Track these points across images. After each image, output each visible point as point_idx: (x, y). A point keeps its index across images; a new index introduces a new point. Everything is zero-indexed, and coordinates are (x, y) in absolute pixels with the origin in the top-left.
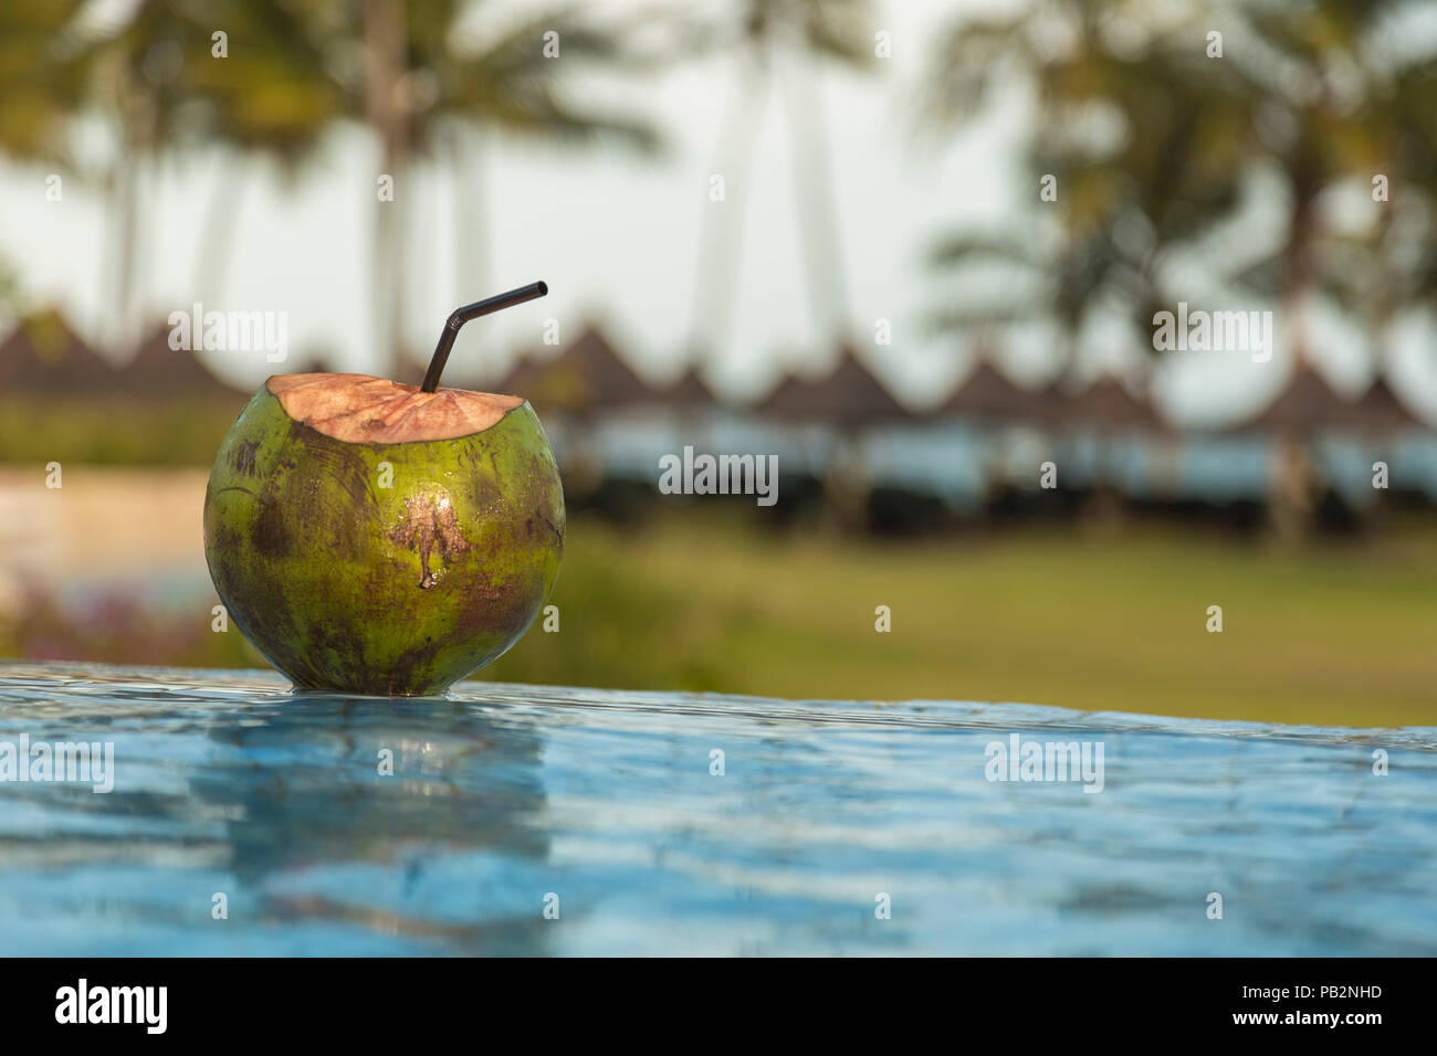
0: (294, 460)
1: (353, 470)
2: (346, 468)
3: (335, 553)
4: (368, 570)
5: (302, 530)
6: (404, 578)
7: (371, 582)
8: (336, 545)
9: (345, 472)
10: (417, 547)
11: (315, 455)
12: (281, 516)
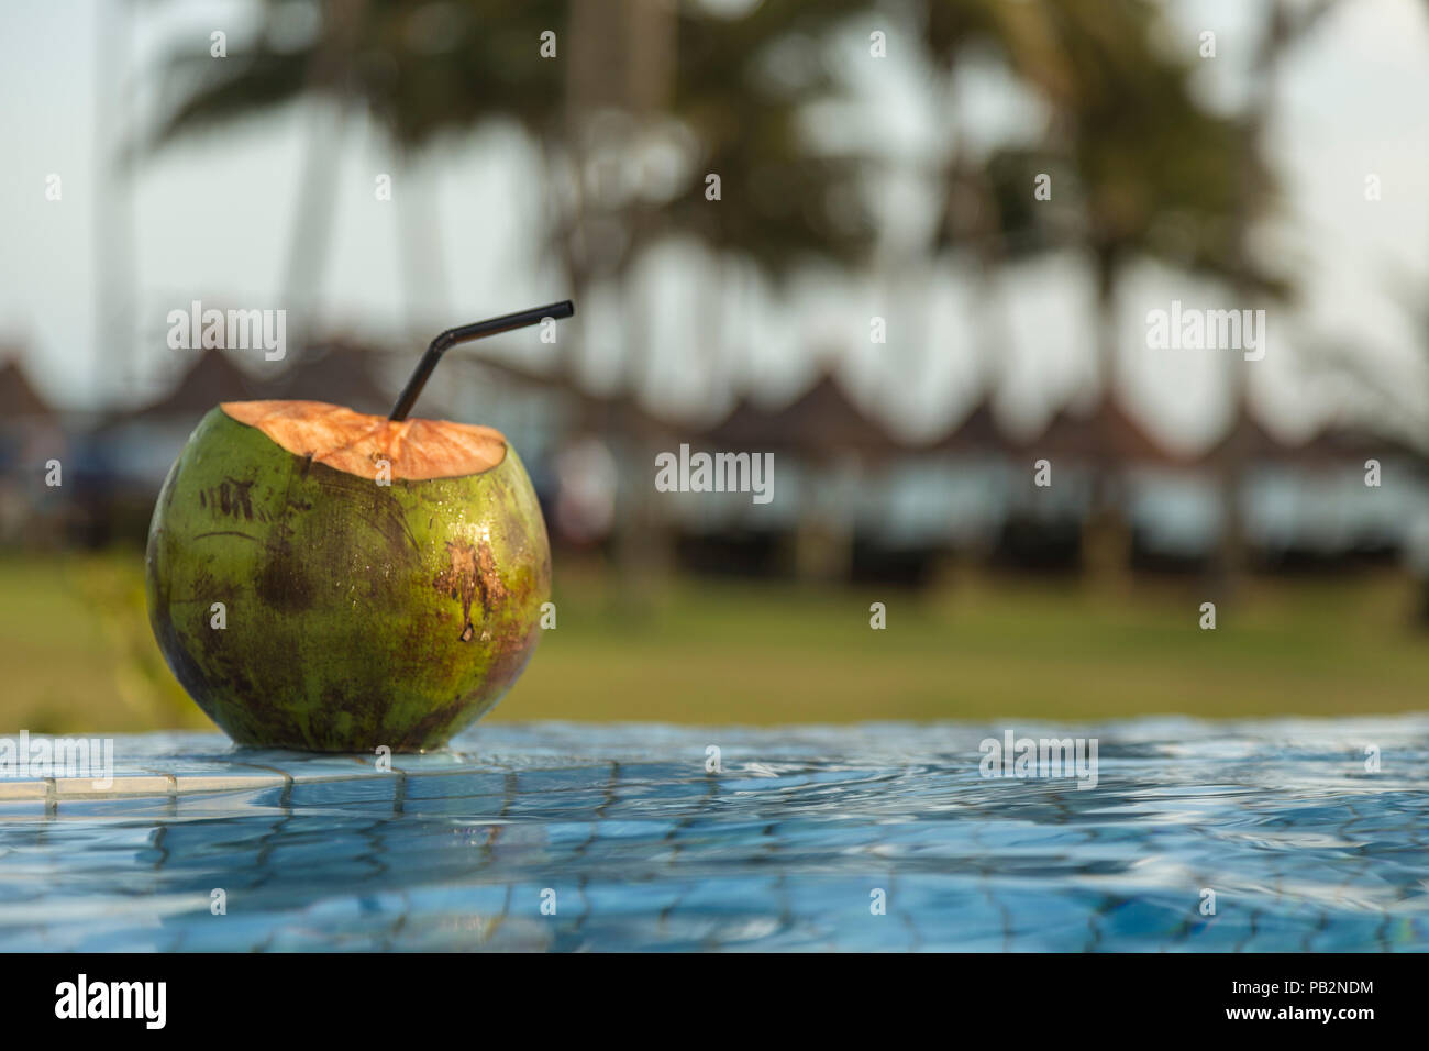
0: (308, 501)
1: (385, 510)
2: (377, 508)
3: (370, 604)
4: (408, 622)
5: (330, 580)
6: (446, 631)
7: (411, 635)
8: (372, 594)
9: (377, 513)
10: (460, 595)
11: (335, 494)
12: (301, 565)
